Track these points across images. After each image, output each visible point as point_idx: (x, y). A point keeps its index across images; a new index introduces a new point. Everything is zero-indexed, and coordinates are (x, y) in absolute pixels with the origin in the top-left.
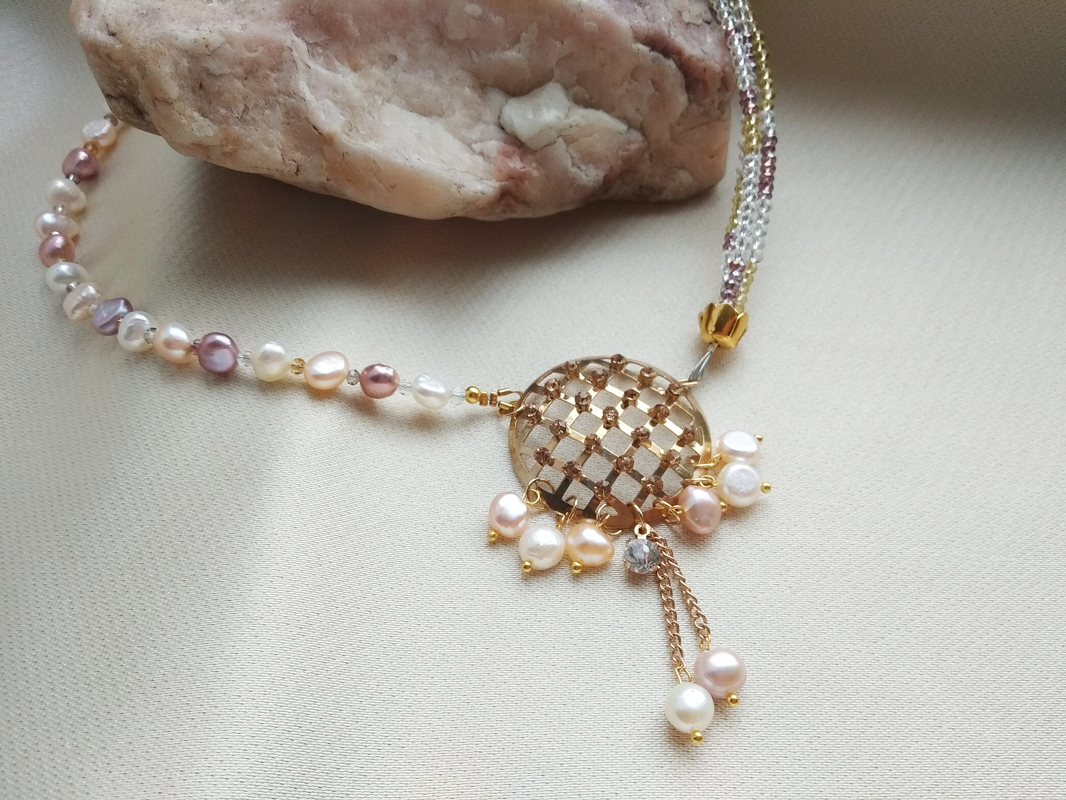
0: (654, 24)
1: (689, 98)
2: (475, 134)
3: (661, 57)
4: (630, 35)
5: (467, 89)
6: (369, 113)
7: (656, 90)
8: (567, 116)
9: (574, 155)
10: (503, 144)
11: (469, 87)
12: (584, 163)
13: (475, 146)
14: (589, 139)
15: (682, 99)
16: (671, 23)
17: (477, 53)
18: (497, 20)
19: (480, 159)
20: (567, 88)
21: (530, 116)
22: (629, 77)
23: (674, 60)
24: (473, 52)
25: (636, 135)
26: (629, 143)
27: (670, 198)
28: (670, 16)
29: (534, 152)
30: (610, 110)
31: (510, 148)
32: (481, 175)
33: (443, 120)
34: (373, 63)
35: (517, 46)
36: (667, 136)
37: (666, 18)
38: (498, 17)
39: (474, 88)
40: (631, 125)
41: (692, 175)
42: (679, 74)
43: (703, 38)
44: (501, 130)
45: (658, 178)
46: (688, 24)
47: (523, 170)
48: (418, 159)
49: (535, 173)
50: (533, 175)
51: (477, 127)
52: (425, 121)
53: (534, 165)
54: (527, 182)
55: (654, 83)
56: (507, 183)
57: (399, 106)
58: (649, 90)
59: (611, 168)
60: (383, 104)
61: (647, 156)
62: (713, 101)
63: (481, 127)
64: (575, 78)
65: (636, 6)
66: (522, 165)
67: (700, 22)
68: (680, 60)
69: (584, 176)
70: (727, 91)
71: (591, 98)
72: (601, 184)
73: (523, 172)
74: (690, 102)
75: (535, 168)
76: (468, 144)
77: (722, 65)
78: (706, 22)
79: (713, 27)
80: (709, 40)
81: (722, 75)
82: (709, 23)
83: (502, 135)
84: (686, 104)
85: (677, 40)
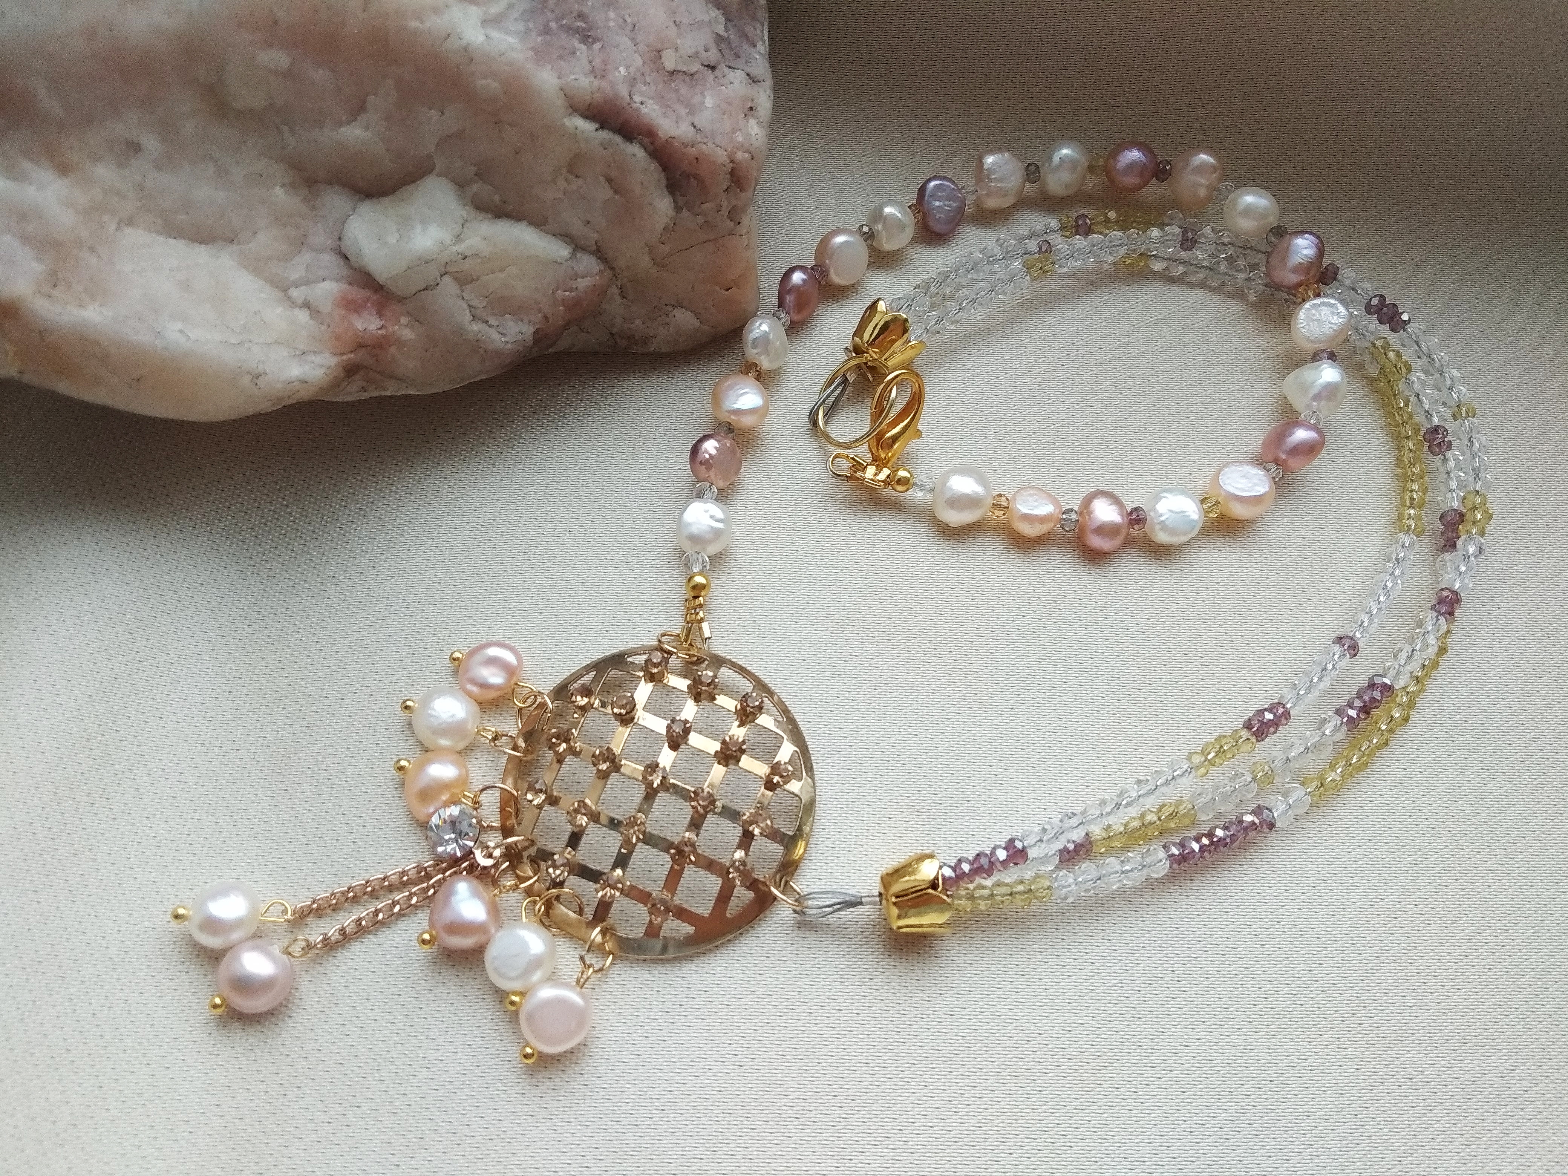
0: (604, 84)
1: (675, 202)
2: (296, 272)
3: (618, 139)
4: (560, 102)
5: (279, 191)
6: (92, 249)
7: (616, 192)
8: (458, 238)
9: (475, 303)
10: (346, 287)
11: (283, 185)
12: (495, 314)
13: (294, 293)
14: (501, 275)
15: (663, 205)
16: (638, 76)
17: (291, 129)
18: (321, 76)
19: (303, 316)
20: (460, 185)
21: (393, 239)
22: (564, 170)
23: (642, 145)
24: (284, 128)
25: (588, 263)
26: (576, 276)
27: (665, 349)
28: (638, 61)
29: (401, 300)
30: (538, 223)
31: (357, 295)
32: (303, 347)
33: (234, 248)
34: (96, 158)
35: (363, 118)
36: (645, 261)
37: (627, 68)
38: (320, 71)
39: (292, 186)
40: (577, 246)
41: (697, 315)
42: (653, 166)
43: (697, 99)
44: (341, 262)
45: (638, 322)
46: (673, 73)
47: (383, 332)
48: (181, 331)
49: (407, 334)
50: (403, 338)
51: (298, 259)
52: (201, 254)
53: (404, 320)
54: (393, 350)
55: (609, 181)
56: (352, 355)
57: (150, 231)
58: (603, 193)
59: (546, 318)
60: (118, 228)
61: (614, 290)
62: (719, 208)
63: (306, 257)
64: (472, 169)
65: (577, 44)
66: (380, 325)
67: (695, 67)
68: (652, 143)
69: (496, 336)
70: (742, 190)
71: (505, 202)
72: (531, 343)
73: (383, 335)
74: (678, 209)
75: (407, 326)
76: (283, 287)
77: (729, 149)
78: (708, 66)
79: (720, 76)
80: (709, 102)
81: (729, 166)
82: (713, 68)
83: (344, 271)
84: (671, 213)
85: (644, 110)
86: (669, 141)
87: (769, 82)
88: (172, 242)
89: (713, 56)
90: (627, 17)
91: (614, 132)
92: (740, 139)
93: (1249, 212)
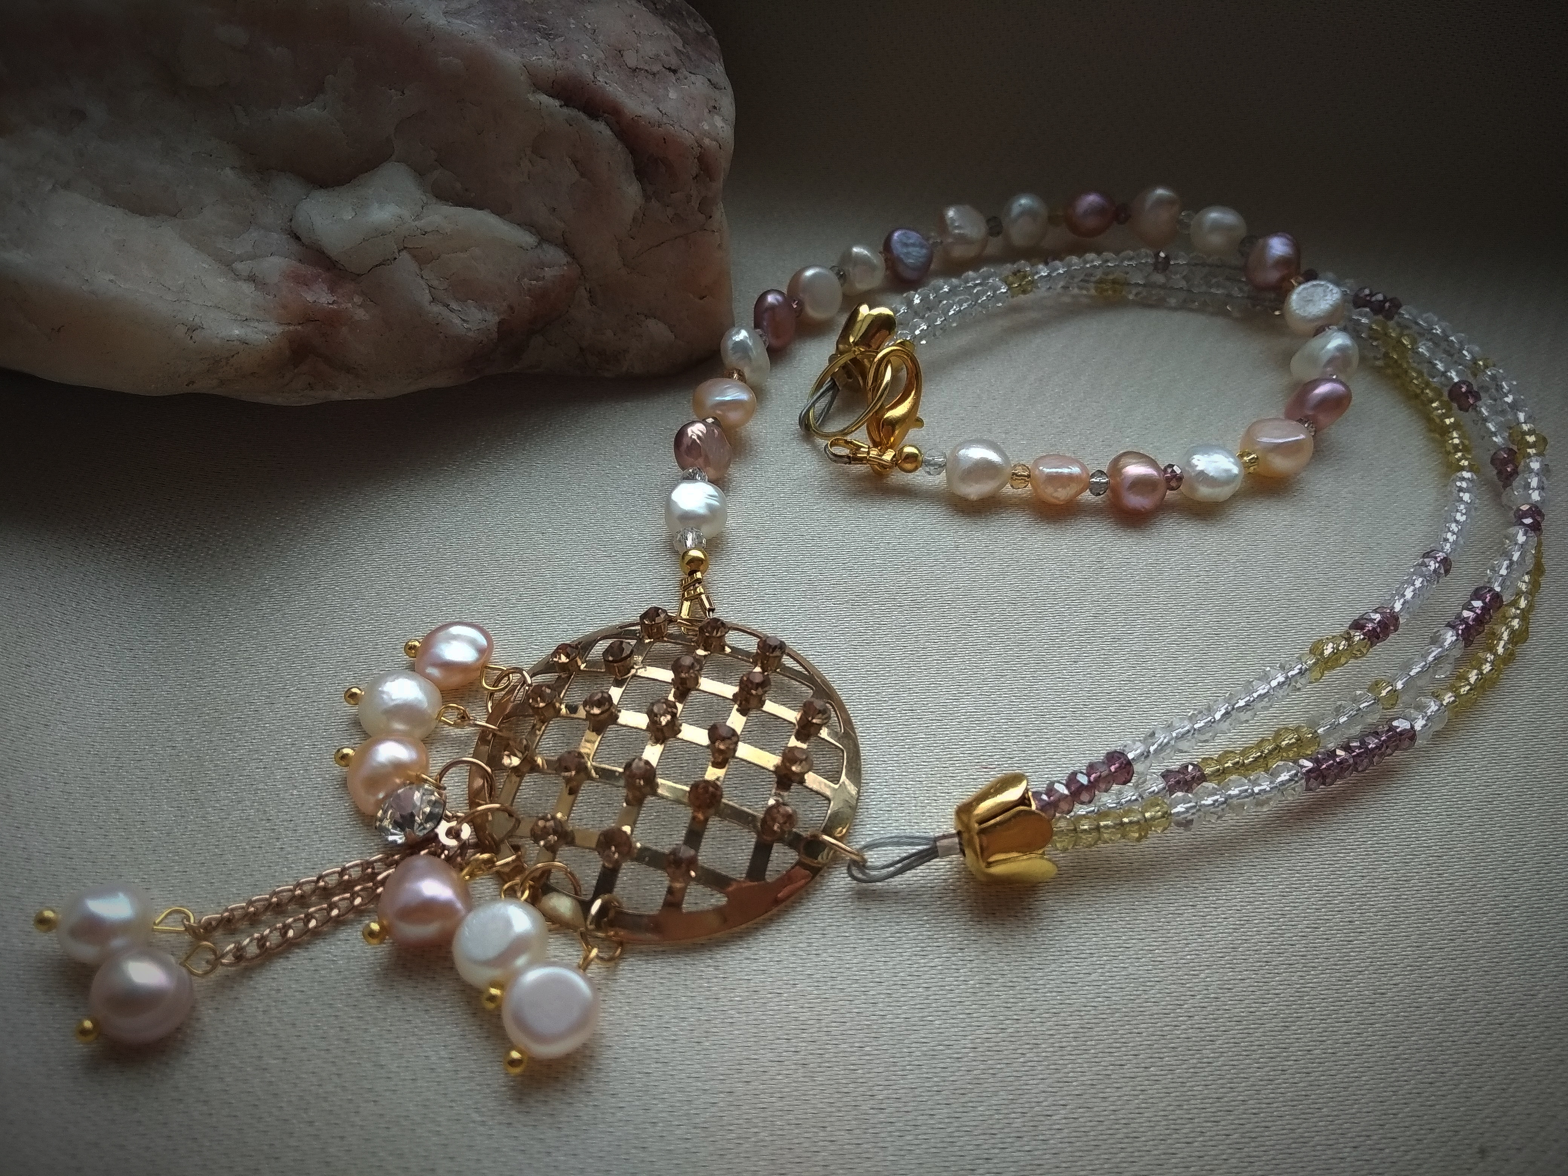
0: (568, 65)
1: (644, 190)
2: (241, 248)
3: (582, 116)
4: (524, 79)
5: (228, 171)
6: (22, 204)
7: (582, 175)
8: (417, 216)
9: (435, 283)
10: (294, 263)
11: (233, 168)
12: (457, 300)
13: (238, 266)
14: (462, 256)
15: (632, 191)
16: (601, 64)
17: (244, 110)
18: (278, 53)
19: (247, 288)
20: (420, 172)
21: (348, 216)
22: (528, 150)
23: (607, 124)
24: (238, 108)
25: (553, 254)
26: (542, 266)
27: (638, 369)
28: (600, 55)
29: (356, 277)
30: (502, 211)
31: (307, 270)
32: (246, 314)
33: (177, 221)
34: (37, 122)
35: (320, 98)
36: (614, 258)
37: (590, 56)
38: (279, 49)
39: (243, 169)
40: (544, 237)
41: (671, 328)
42: (620, 147)
43: (660, 92)
44: (292, 240)
45: (609, 333)
46: (635, 70)
47: (335, 307)
48: (111, 281)
49: (361, 314)
50: (356, 318)
51: (245, 236)
52: (140, 223)
53: (357, 299)
54: (344, 330)
55: (575, 162)
56: (299, 328)
57: (87, 196)
58: (570, 175)
59: (511, 307)
60: (54, 190)
61: (583, 292)
62: (689, 198)
63: (254, 235)
64: (433, 154)
65: (539, 39)
66: (332, 299)
67: (656, 68)
68: (618, 122)
69: (457, 321)
70: (712, 179)
71: (466, 190)
72: (495, 335)
73: (334, 310)
74: (647, 198)
75: (360, 306)
76: (227, 264)
77: (696, 134)
78: (670, 69)
79: (682, 77)
80: (672, 95)
81: (697, 150)
82: (675, 72)
83: (295, 247)
84: (640, 200)
85: (609, 88)
86: (635, 121)
87: (730, 90)
88: (110, 208)
89: (674, 61)
90: (587, 24)
91: (579, 110)
92: (706, 127)
93: (1216, 227)
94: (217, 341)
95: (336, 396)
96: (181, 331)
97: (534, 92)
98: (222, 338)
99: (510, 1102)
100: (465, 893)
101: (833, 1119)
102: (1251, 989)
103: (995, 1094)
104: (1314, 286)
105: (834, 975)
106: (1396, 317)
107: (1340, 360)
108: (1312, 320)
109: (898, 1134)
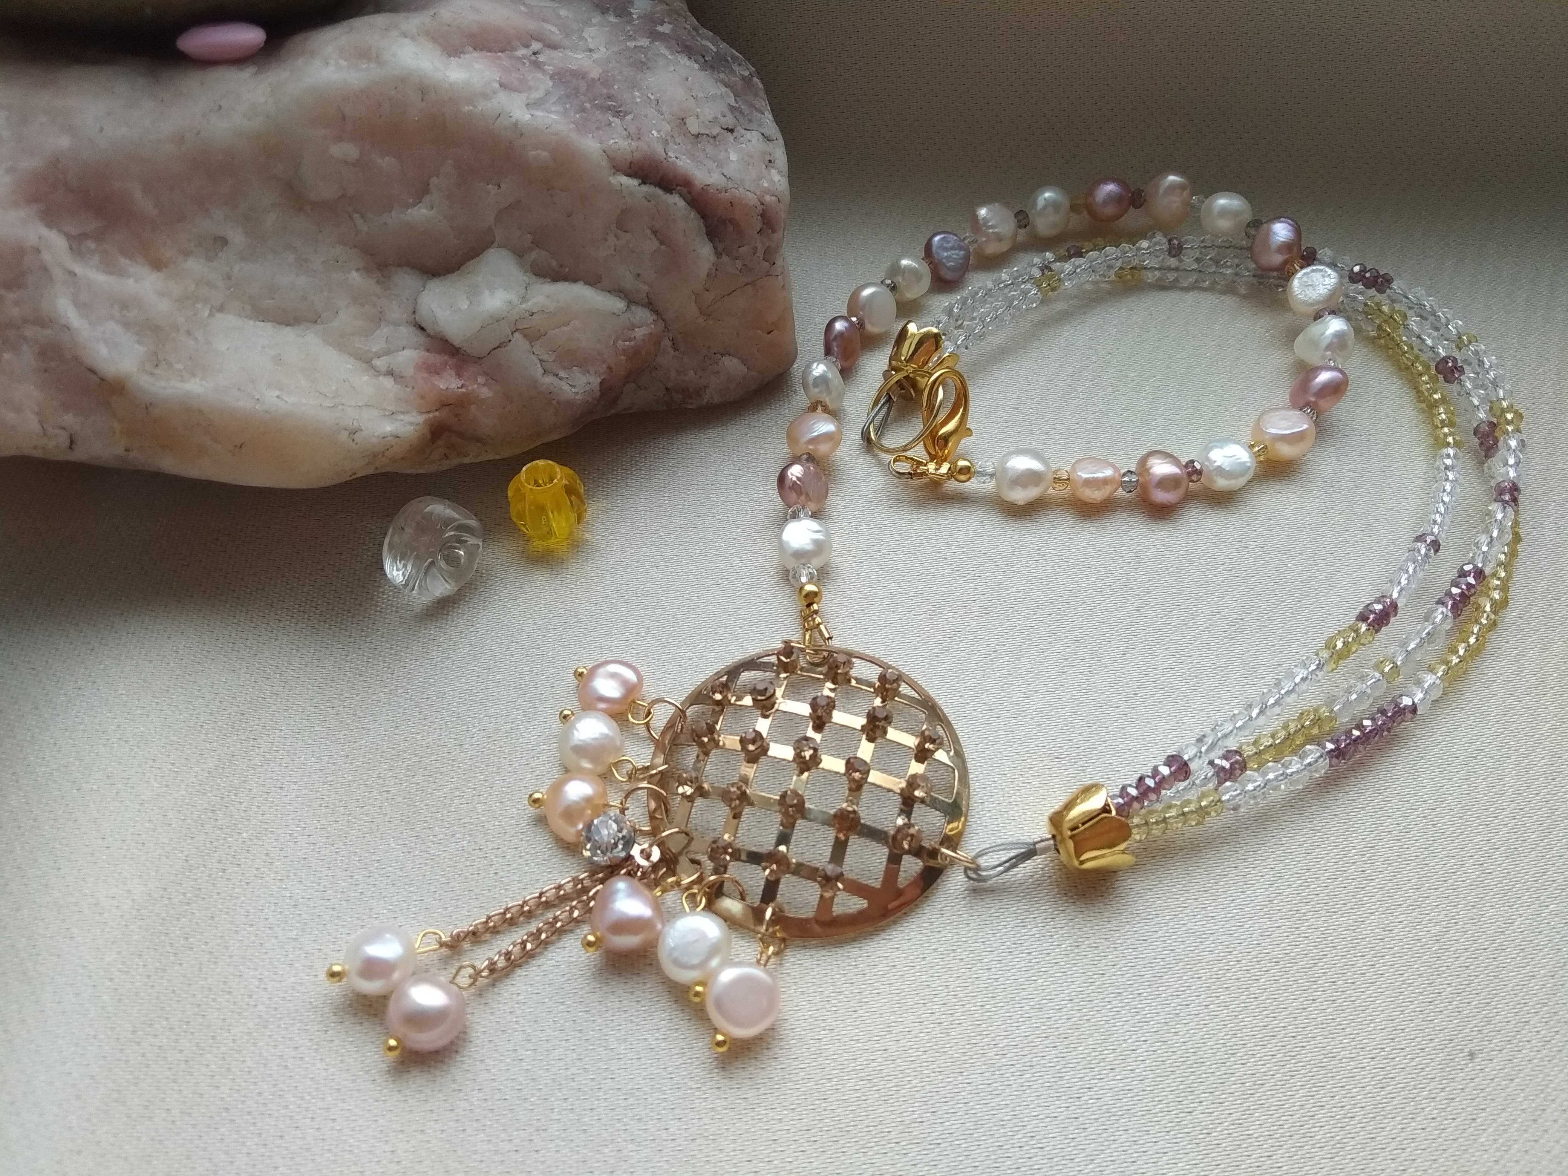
0: (641, 144)
1: (715, 248)
2: (376, 344)
3: (659, 192)
4: (605, 163)
5: (354, 274)
6: (188, 333)
7: (662, 243)
8: (524, 299)
9: (545, 357)
10: (424, 354)
11: (358, 270)
12: (564, 368)
13: (377, 362)
14: (565, 329)
15: (705, 251)
16: (669, 138)
17: (362, 217)
18: (387, 163)
19: (388, 383)
20: (519, 254)
21: (464, 306)
22: (613, 227)
23: (681, 195)
24: (356, 216)
25: (642, 315)
26: (633, 327)
27: (717, 400)
28: (667, 127)
29: (477, 360)
30: (593, 282)
31: (436, 359)
32: (392, 408)
33: (319, 327)
34: (187, 254)
35: (427, 199)
36: (692, 310)
37: (659, 132)
38: (387, 159)
39: (367, 270)
40: (631, 301)
41: (744, 362)
42: (693, 214)
43: (723, 154)
44: (418, 332)
45: (691, 373)
46: (697, 136)
47: (464, 390)
48: (278, 397)
49: (485, 393)
50: (482, 396)
51: (378, 333)
52: (288, 334)
53: (481, 380)
54: (473, 408)
55: (655, 233)
56: (437, 414)
57: (240, 316)
58: (651, 244)
59: (609, 368)
60: (211, 315)
61: (667, 343)
62: (755, 251)
63: (385, 331)
64: (529, 237)
65: (611, 119)
66: (460, 384)
67: (716, 130)
68: (690, 193)
69: (567, 388)
70: (774, 231)
71: (561, 266)
72: (598, 394)
73: (463, 393)
74: (718, 255)
75: (484, 385)
76: (366, 360)
77: (758, 193)
78: (727, 129)
79: (739, 136)
80: (733, 157)
81: (760, 208)
82: (731, 131)
83: (422, 339)
84: (712, 258)
85: (680, 163)
86: (705, 189)
87: (781, 141)
88: (262, 324)
89: (730, 121)
90: (650, 95)
91: (655, 186)
92: (766, 185)
93: (1224, 212)
94: (374, 440)
95: (467, 460)
96: (344, 436)
97: (614, 174)
98: (378, 436)
99: (716, 1071)
100: (657, 906)
101: (967, 1065)
102: (1285, 934)
103: (1091, 1036)
104: (1313, 271)
105: (954, 948)
106: (1388, 291)
107: (1339, 343)
108: (1312, 304)
109: (1019, 1073)
